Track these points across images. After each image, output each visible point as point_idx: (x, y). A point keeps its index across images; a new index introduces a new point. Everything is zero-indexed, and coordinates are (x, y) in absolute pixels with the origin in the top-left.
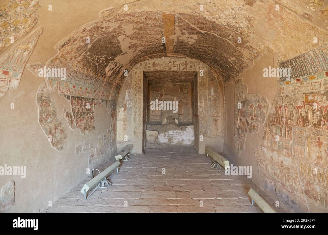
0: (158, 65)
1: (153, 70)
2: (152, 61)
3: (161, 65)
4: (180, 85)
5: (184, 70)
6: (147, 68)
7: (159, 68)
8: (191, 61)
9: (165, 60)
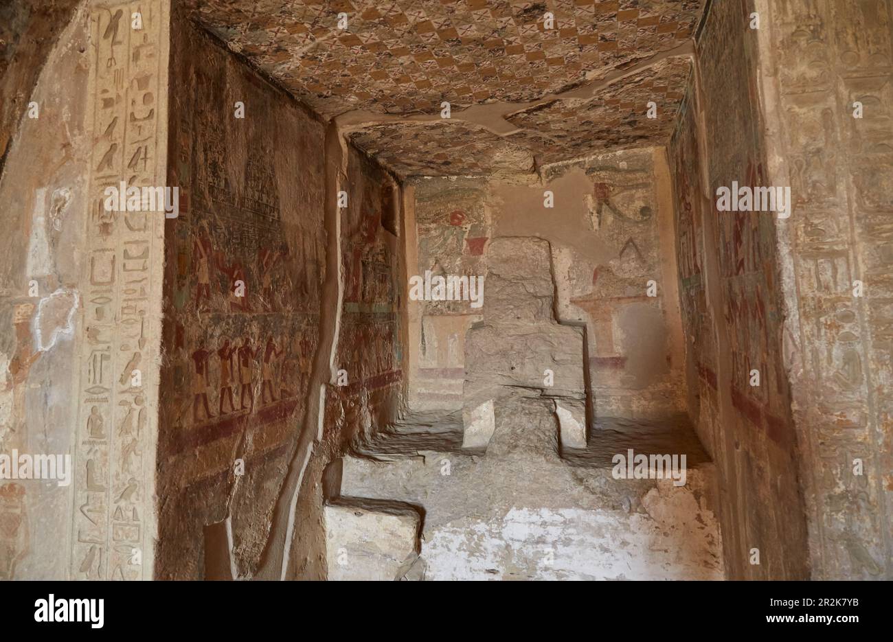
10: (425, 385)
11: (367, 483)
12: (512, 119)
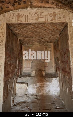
0: (23, 17)
1: (18, 22)
2: (16, 13)
3: (26, 16)
4: (45, 45)
5: (52, 22)
6: (10, 20)
7: (25, 20)
8: (60, 12)
9: (31, 11)
10: (25, 69)
11: (21, 81)
12: (38, 39)
